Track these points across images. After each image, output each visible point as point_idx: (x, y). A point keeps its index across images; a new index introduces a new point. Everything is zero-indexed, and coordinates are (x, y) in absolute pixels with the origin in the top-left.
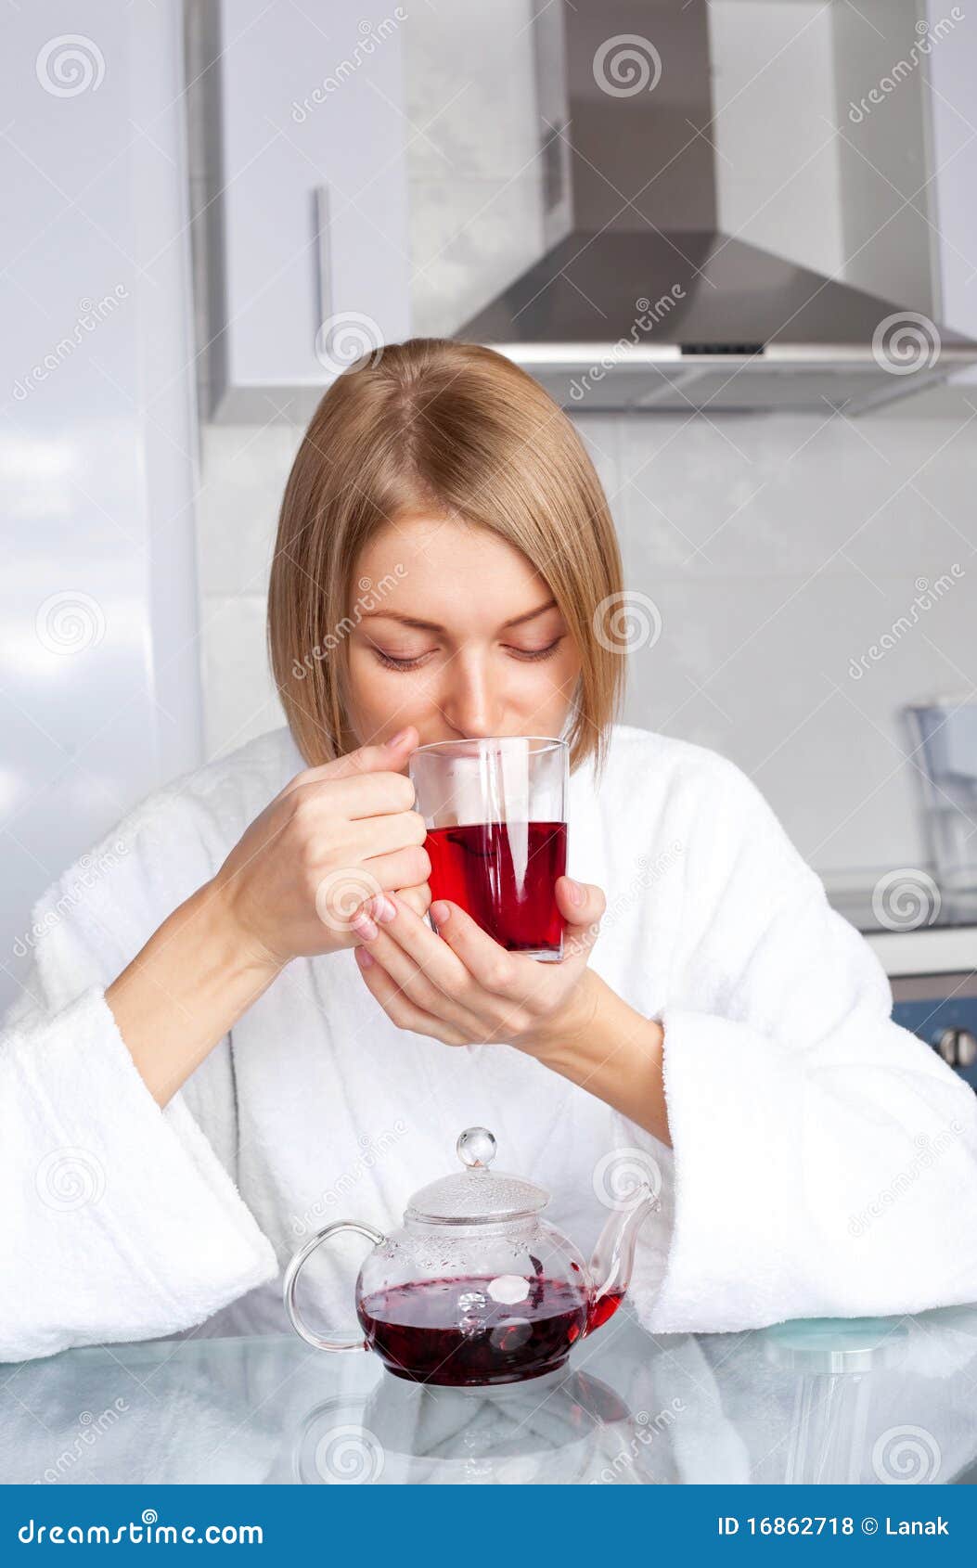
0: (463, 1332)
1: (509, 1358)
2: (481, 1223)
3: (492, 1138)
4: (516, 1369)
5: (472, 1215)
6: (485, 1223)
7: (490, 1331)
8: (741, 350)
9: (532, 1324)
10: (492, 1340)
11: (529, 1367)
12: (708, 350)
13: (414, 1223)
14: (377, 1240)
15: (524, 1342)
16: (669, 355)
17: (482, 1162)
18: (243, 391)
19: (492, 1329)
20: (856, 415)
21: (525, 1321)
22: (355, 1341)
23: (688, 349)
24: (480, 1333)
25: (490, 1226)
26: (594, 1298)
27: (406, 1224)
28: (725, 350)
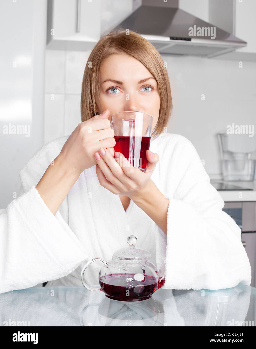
0: (127, 288)
1: (138, 295)
2: (133, 260)
3: (136, 238)
4: (139, 298)
5: (131, 258)
6: (134, 260)
7: (134, 287)
8: (185, 39)
9: (144, 286)
10: (134, 290)
11: (142, 297)
12: (177, 39)
13: (114, 259)
14: (105, 263)
15: (142, 291)
16: (167, 39)
17: (134, 245)
18: (56, 41)
19: (135, 287)
20: (209, 58)
21: (143, 285)
22: (98, 289)
23: (172, 38)
24: (131, 288)
25: (135, 261)
26: (160, 281)
27: (113, 259)
28: (181, 39)
